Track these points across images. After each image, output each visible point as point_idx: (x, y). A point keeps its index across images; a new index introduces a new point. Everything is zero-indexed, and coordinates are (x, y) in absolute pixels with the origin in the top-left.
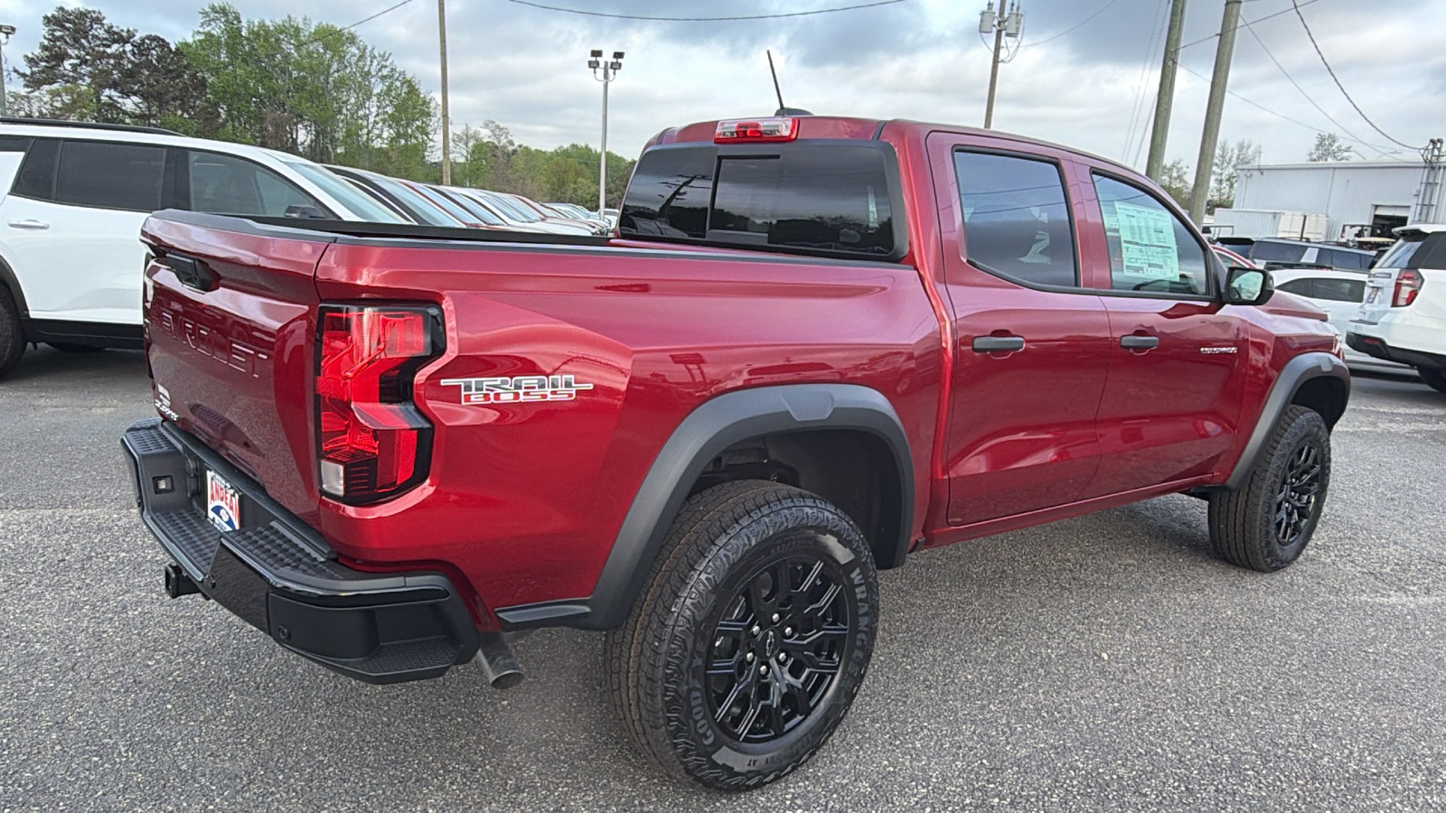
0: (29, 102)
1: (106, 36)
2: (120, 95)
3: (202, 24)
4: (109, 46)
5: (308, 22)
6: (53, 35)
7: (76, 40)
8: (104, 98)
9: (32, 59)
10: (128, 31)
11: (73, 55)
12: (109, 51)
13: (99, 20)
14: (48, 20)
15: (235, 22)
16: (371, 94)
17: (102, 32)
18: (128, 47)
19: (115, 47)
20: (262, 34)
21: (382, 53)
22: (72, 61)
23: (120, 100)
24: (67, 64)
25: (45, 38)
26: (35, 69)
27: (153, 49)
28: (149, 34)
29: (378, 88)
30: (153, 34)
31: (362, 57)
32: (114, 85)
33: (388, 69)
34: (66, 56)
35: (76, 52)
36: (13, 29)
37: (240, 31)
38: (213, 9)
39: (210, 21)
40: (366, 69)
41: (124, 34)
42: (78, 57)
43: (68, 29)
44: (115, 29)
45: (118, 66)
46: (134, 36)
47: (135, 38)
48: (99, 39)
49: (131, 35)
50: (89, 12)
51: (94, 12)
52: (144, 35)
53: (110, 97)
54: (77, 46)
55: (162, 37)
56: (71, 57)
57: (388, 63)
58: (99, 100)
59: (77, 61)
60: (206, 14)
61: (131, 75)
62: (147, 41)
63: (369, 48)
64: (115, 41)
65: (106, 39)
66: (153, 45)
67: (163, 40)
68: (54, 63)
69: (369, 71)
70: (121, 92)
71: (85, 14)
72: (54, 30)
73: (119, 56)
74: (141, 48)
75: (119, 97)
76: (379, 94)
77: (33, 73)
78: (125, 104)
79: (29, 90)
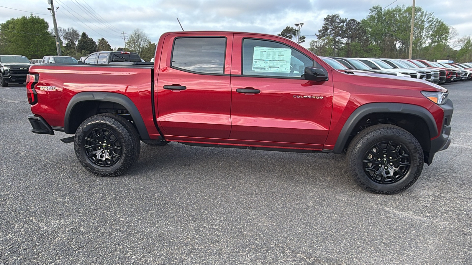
0: (316, 43)
1: (339, 21)
2: (341, 38)
3: (370, 13)
4: (340, 24)
5: (404, 6)
6: (326, 23)
7: (332, 24)
8: (337, 40)
9: (320, 31)
10: (345, 19)
11: (330, 28)
12: (340, 25)
13: (338, 17)
14: (325, 19)
15: (380, 11)
16: (424, 27)
17: (338, 20)
18: (345, 24)
19: (341, 24)
20: (388, 13)
21: (430, 13)
22: (330, 30)
23: (341, 40)
24: (328, 31)
25: (324, 24)
26: (320, 34)
27: (352, 23)
28: (351, 19)
29: (426, 25)
30: (352, 19)
31: (422, 16)
32: (340, 35)
33: (431, 18)
34: (328, 29)
35: (331, 27)
36: (303, 24)
37: (382, 13)
38: (374, 8)
39: (372, 11)
40: (423, 20)
41: (344, 20)
42: (331, 29)
43: (330, 21)
44: (341, 19)
45: (342, 29)
46: (347, 20)
47: (347, 21)
48: (337, 23)
49: (346, 20)
50: (336, 15)
51: (337, 15)
52: (350, 19)
53: (339, 39)
54: (332, 25)
55: (354, 19)
56: (329, 29)
57: (432, 16)
58: (335, 40)
59: (331, 30)
60: (371, 10)
61: (345, 32)
62: (350, 21)
63: (425, 12)
64: (342, 22)
65: (339, 22)
66: (352, 22)
67: (355, 20)
68: (325, 31)
69: (424, 20)
70: (342, 37)
71: (334, 16)
72: (326, 22)
73: (342, 27)
74: (349, 24)
75: (341, 39)
76: (426, 28)
77: (320, 35)
78: (342, 41)
79: (318, 39)
